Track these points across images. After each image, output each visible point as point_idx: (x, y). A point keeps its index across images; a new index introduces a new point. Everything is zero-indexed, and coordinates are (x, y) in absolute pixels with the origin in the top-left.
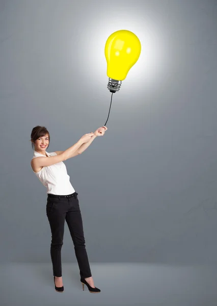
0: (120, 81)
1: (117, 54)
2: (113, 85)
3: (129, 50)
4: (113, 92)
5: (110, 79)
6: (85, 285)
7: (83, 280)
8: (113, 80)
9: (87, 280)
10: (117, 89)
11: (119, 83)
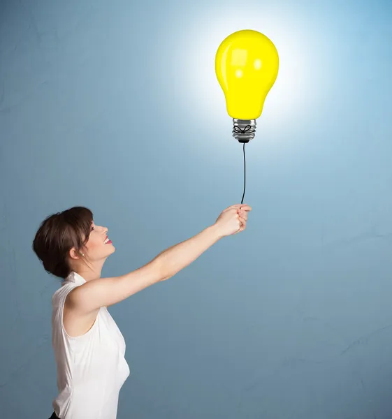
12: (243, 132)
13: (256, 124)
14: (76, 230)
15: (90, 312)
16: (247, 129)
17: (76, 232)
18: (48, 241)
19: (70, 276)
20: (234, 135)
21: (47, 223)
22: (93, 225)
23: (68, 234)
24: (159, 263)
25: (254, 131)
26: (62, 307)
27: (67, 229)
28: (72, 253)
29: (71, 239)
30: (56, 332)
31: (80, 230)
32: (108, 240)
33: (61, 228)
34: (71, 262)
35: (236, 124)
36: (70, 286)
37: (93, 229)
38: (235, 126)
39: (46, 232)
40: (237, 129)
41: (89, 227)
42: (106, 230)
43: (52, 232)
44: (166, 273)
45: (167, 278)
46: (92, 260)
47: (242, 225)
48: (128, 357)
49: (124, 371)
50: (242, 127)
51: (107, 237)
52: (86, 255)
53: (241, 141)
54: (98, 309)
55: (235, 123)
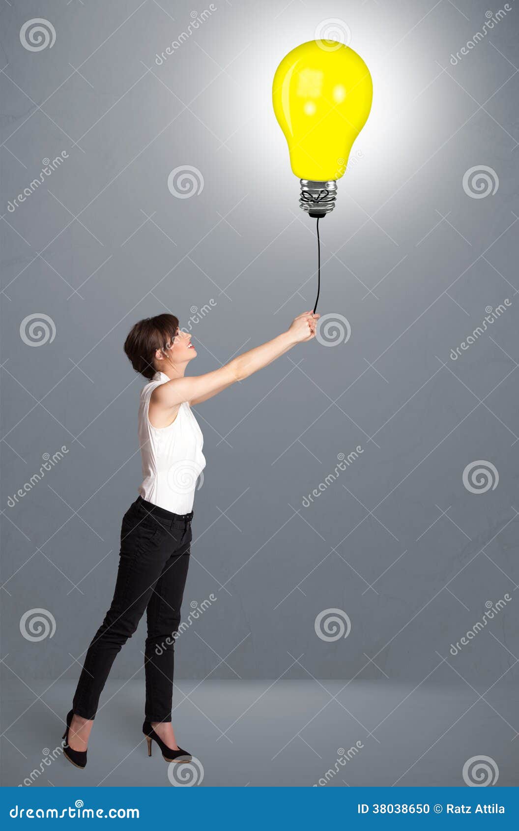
0: (331, 184)
1: (310, 109)
2: (316, 196)
3: (339, 94)
4: (318, 215)
5: (305, 182)
6: (154, 742)
7: (148, 729)
8: (312, 184)
9: (162, 729)
10: (329, 207)
11: (331, 188)
12: (316, 201)
13: (336, 187)
14: (163, 334)
15: (173, 407)
16: (322, 195)
17: (163, 336)
18: (138, 341)
19: (157, 374)
20: (302, 205)
21: (138, 327)
22: (179, 332)
23: (155, 337)
24: (234, 364)
25: (334, 199)
26: (148, 402)
27: (155, 333)
28: (158, 353)
29: (158, 342)
30: (141, 426)
31: (167, 334)
32: (191, 345)
33: (150, 332)
34: (157, 363)
35: (306, 189)
36: (155, 384)
37: (178, 334)
38: (304, 192)
39: (136, 335)
40: (307, 195)
41: (175, 332)
42: (190, 336)
43: (141, 333)
44: (240, 375)
45: (242, 379)
46: (175, 362)
47: (312, 332)
48: (205, 451)
49: (201, 462)
50: (316, 192)
51: (190, 343)
52: (170, 356)
53: (313, 214)
54: (180, 404)
55: (303, 186)
